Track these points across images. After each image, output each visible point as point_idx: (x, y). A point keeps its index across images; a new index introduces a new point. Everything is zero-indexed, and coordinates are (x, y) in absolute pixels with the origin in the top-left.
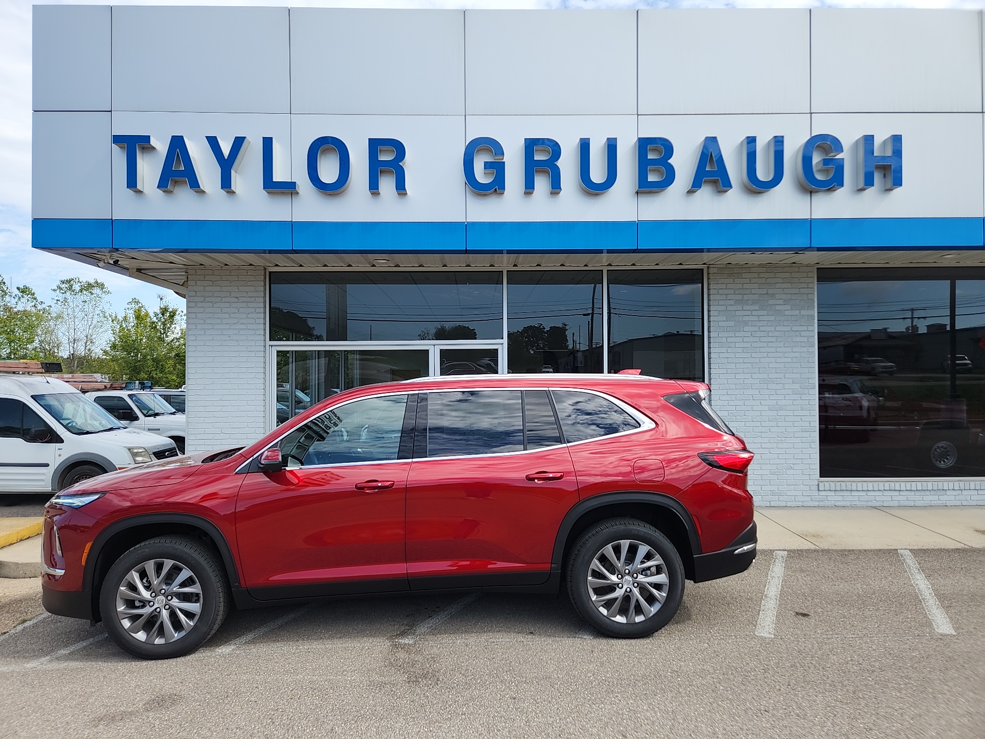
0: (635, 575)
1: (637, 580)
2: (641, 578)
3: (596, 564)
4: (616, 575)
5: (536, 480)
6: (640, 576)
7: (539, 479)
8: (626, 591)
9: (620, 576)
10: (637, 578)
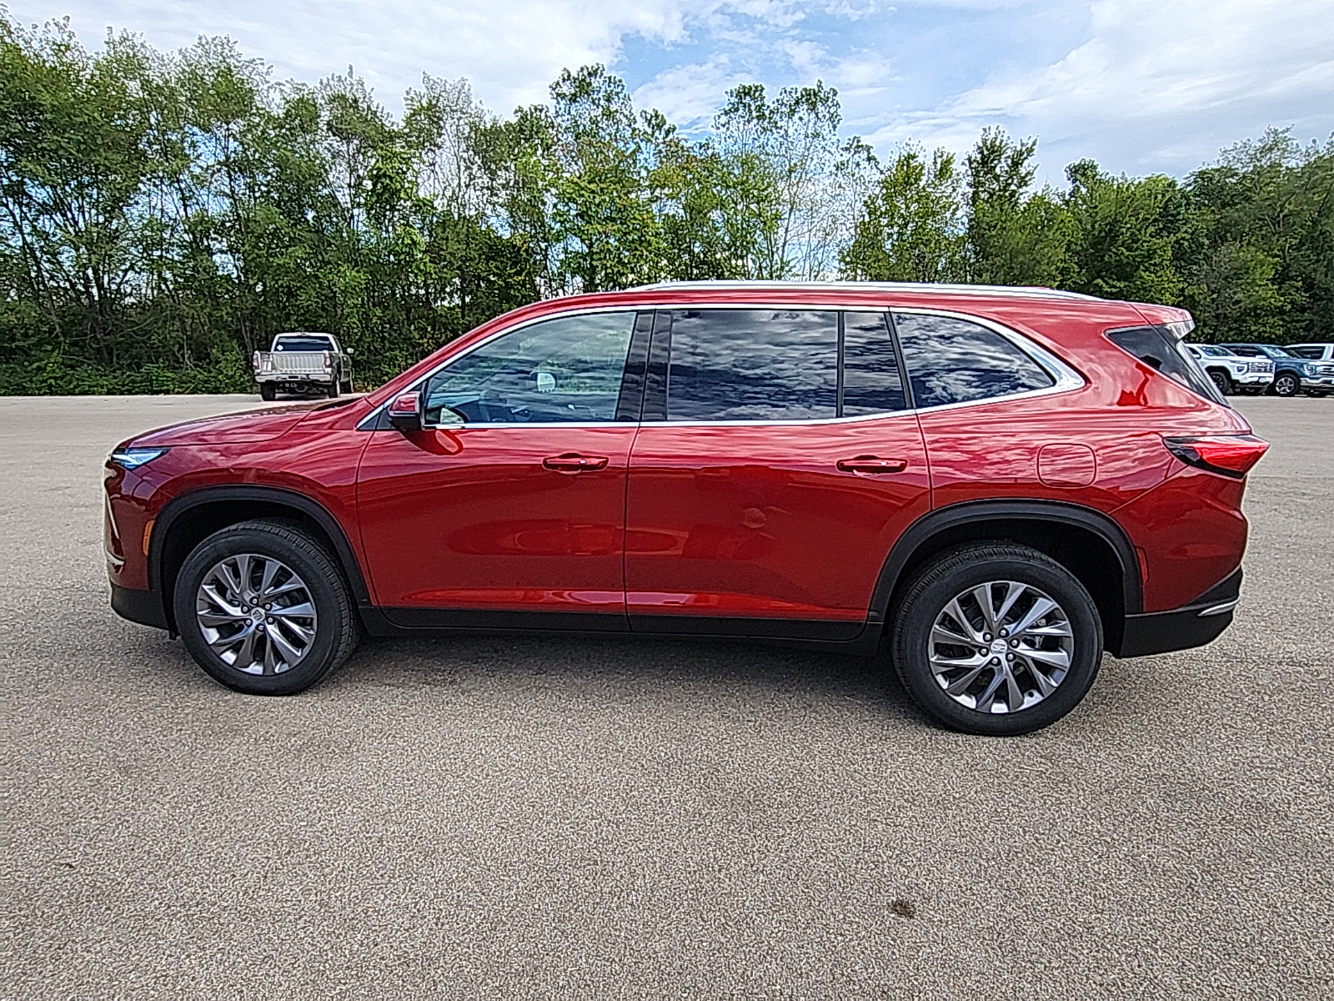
0: (1015, 642)
1: (1017, 650)
2: (1023, 648)
3: (953, 607)
4: (982, 634)
5: (855, 472)
6: (1023, 646)
7: (860, 469)
8: (990, 662)
9: (988, 636)
10: (1016, 647)
